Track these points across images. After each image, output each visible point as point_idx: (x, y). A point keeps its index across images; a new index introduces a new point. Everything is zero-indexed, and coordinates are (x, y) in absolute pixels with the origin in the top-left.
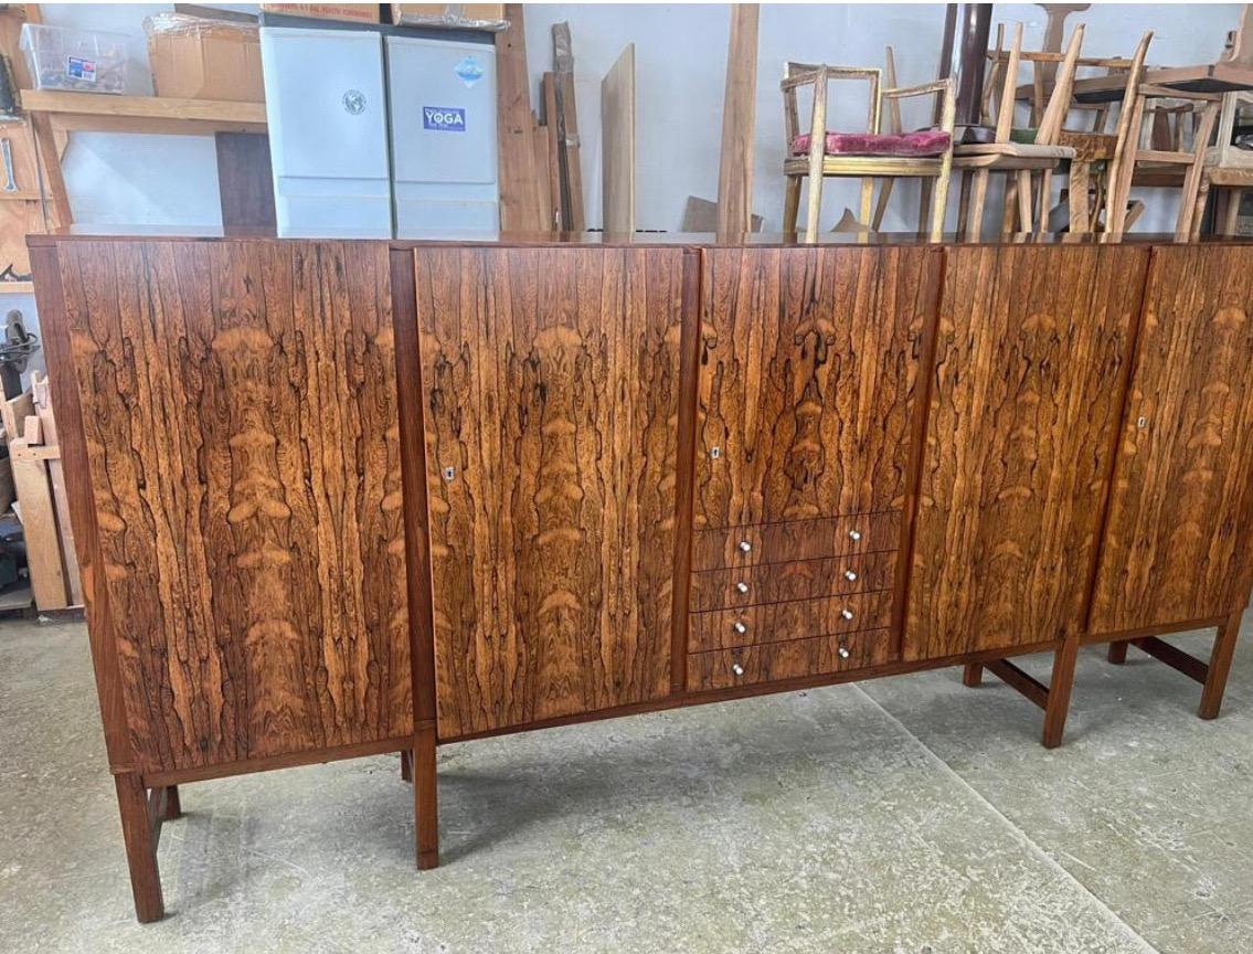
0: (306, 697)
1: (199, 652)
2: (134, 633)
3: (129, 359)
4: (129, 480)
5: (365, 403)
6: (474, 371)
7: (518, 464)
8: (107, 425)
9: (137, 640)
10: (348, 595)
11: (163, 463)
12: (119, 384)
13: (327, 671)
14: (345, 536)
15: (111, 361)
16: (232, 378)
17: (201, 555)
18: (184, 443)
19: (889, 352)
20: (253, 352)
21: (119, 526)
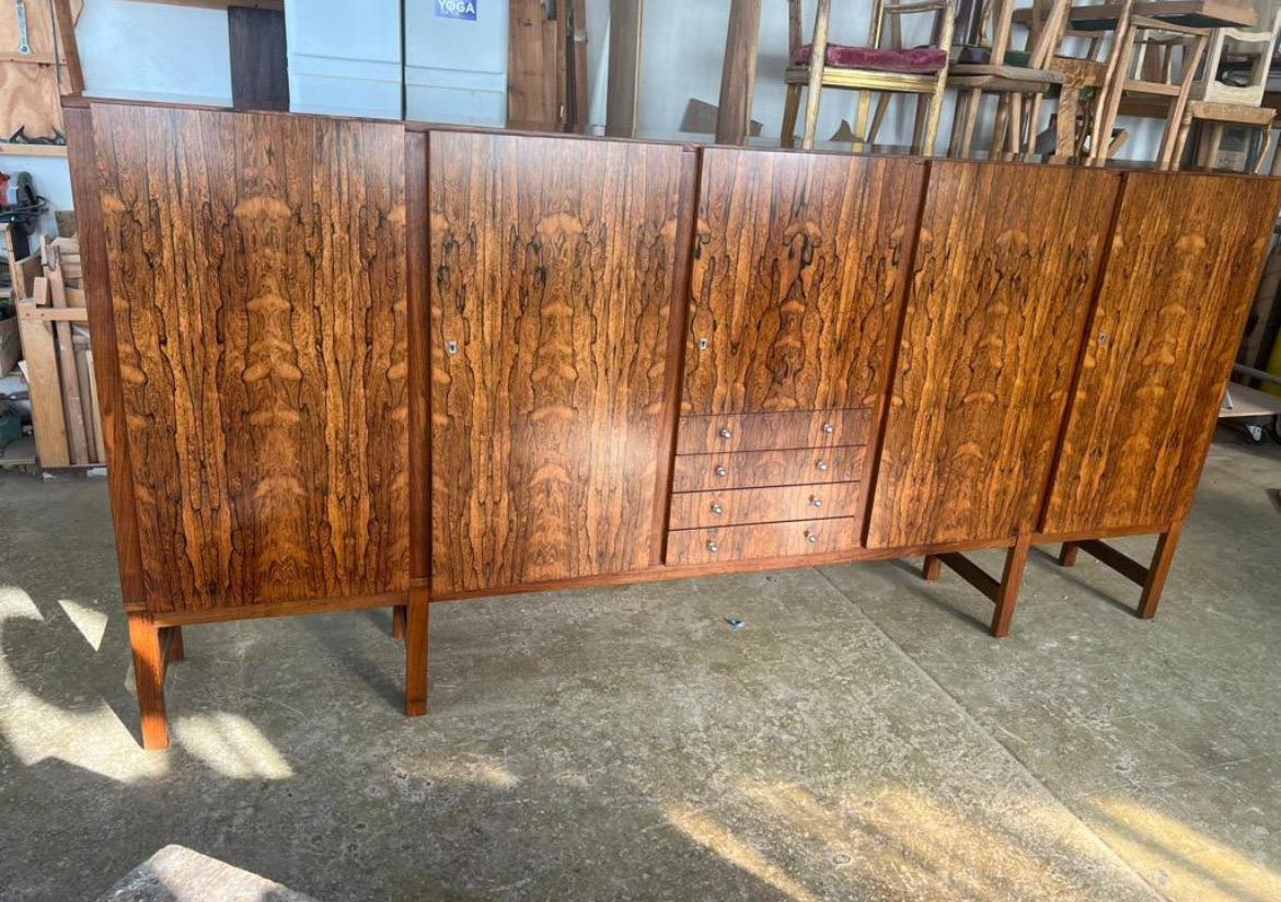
0: (310, 550)
1: (211, 502)
2: (151, 481)
3: (155, 220)
4: (150, 335)
5: (375, 276)
6: (480, 251)
7: (517, 343)
8: (132, 283)
9: (153, 487)
10: (353, 456)
11: (184, 322)
12: (145, 244)
13: (330, 528)
14: (352, 401)
15: (138, 221)
16: (252, 245)
17: (216, 411)
18: (204, 304)
19: (870, 258)
20: (274, 221)
21: (140, 378)
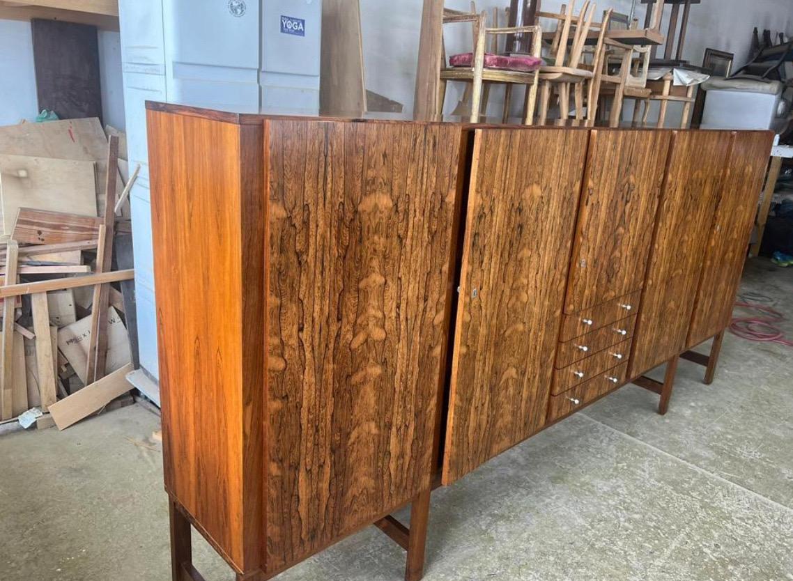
0: (377, 478)
1: (319, 460)
2: (281, 455)
3: (306, 223)
4: (293, 325)
5: (434, 247)
6: (494, 218)
7: (504, 282)
8: (284, 281)
9: (281, 461)
10: (408, 392)
11: (317, 308)
12: (298, 244)
13: (390, 453)
14: (412, 348)
15: (294, 226)
16: (366, 233)
17: (331, 381)
18: (332, 289)
20: (381, 212)
21: (281, 365)
